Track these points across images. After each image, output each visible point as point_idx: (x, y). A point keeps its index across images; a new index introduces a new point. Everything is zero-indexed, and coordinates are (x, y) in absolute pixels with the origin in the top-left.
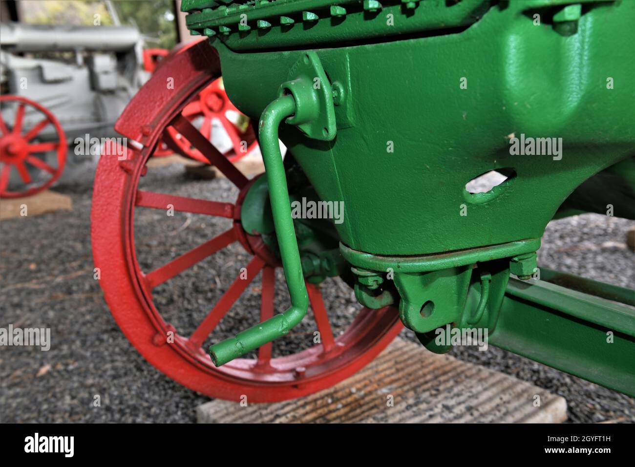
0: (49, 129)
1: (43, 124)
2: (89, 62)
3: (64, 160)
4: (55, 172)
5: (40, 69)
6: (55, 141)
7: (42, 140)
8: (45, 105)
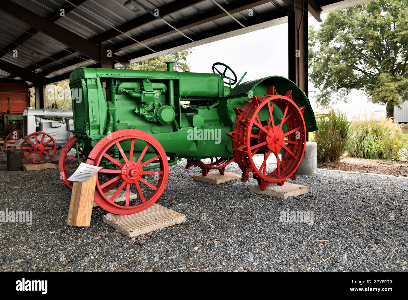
0: (52, 143)
1: (50, 141)
2: (67, 121)
3: (55, 153)
4: (51, 157)
5: (51, 123)
6: (53, 147)
7: (48, 146)
8: (50, 135)
